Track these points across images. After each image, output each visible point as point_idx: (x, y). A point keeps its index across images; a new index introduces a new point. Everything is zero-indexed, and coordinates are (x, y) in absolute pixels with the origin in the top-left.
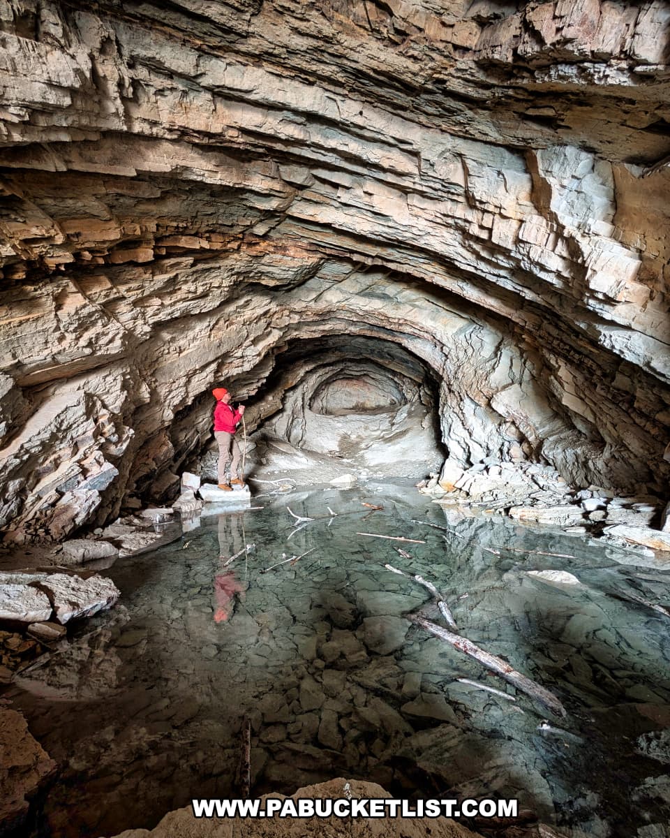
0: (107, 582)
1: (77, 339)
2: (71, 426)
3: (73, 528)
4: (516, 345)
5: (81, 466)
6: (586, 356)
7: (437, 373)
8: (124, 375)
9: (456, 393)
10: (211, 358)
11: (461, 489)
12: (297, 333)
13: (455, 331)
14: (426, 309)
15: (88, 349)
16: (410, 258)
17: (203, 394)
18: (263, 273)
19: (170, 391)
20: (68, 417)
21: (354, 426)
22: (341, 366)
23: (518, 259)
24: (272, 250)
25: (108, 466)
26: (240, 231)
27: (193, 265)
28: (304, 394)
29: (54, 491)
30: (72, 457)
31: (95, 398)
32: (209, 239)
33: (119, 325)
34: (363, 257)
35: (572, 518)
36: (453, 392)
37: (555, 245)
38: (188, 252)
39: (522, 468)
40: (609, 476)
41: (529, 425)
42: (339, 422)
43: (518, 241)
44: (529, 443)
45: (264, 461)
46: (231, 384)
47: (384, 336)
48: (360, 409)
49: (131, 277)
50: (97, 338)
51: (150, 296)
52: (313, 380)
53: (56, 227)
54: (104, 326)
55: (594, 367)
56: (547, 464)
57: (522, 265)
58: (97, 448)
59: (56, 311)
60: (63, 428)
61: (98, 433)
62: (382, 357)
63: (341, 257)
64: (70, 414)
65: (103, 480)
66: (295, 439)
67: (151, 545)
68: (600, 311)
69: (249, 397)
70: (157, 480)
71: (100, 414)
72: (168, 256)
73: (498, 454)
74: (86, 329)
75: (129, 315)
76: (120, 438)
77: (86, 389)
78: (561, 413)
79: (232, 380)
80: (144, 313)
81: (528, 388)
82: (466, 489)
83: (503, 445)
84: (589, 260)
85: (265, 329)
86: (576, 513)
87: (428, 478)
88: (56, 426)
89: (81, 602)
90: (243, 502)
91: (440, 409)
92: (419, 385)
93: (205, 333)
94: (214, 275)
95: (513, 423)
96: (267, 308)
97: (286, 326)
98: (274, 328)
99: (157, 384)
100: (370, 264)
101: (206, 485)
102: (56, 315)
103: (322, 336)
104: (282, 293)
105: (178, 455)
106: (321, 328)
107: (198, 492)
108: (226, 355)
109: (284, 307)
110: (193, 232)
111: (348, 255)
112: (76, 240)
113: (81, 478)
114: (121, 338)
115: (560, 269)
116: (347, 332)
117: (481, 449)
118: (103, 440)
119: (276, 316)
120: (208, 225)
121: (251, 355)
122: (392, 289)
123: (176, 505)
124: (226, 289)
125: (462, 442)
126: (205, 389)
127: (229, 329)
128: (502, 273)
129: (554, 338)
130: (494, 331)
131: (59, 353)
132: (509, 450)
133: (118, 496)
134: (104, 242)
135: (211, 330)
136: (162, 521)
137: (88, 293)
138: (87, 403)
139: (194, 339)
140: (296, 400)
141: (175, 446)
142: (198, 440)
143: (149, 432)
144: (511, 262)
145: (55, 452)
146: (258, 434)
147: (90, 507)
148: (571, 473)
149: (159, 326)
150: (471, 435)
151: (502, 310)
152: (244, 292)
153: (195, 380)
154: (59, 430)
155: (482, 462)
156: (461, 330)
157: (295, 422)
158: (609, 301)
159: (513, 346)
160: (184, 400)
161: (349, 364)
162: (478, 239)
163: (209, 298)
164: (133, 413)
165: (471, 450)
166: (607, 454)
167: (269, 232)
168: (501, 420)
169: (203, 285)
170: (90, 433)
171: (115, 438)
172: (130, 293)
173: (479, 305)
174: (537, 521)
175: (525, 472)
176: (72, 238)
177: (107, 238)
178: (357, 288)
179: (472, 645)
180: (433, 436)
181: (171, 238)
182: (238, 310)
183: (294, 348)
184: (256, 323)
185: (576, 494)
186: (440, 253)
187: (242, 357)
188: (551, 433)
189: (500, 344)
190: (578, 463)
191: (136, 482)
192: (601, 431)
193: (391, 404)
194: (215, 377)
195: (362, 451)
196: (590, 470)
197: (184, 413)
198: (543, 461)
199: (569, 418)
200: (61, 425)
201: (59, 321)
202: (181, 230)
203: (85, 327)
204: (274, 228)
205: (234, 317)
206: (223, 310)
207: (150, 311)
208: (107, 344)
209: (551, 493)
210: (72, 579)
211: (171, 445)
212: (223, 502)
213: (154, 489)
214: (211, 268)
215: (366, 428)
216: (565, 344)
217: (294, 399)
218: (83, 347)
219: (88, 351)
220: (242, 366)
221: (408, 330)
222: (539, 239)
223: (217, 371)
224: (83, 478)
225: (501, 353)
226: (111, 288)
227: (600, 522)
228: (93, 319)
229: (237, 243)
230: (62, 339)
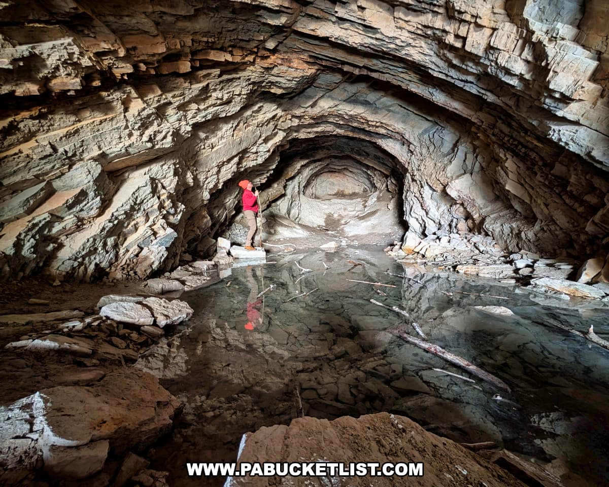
0: (184, 304)
1: (141, 135)
2: (143, 201)
3: (152, 271)
4: (471, 143)
5: (153, 230)
6: (532, 150)
7: (403, 166)
8: (175, 164)
9: (418, 182)
10: (234, 153)
11: (418, 253)
12: (297, 134)
13: (421, 131)
14: (398, 113)
15: (149, 143)
16: (391, 68)
17: (229, 180)
18: (273, 82)
19: (207, 178)
20: (140, 195)
21: (337, 208)
22: (327, 162)
23: (486, 65)
24: (280, 62)
25: (170, 230)
26: (255, 45)
27: (220, 76)
28: (299, 183)
29: (136, 247)
30: (146, 223)
31: (157, 181)
32: (231, 53)
33: (168, 124)
34: (352, 68)
35: (505, 273)
36: (416, 181)
37: (522, 49)
38: (216, 64)
39: (466, 238)
40: (536, 244)
41: (475, 206)
42: (325, 204)
43: (490, 48)
44: (473, 220)
45: (272, 231)
46: (249, 174)
47: (363, 137)
48: (341, 195)
49: (175, 86)
50: (155, 135)
51: (189, 102)
52: (307, 173)
53: (118, 41)
54: (159, 125)
55: (537, 159)
56: (487, 235)
57: (489, 70)
58: (161, 217)
59: (125, 113)
60: (138, 202)
61: (161, 207)
62: (360, 155)
63: (333, 68)
64: (141, 192)
65: (167, 240)
66: (294, 216)
67: (204, 284)
68: (554, 109)
69: (261, 184)
70: (201, 242)
71: (161, 193)
72: (201, 68)
73: (448, 228)
74: (147, 128)
75: (175, 117)
76: (176, 211)
77: (150, 174)
78: (502, 197)
79: (249, 171)
80: (185, 116)
81: (477, 177)
82: (422, 252)
83: (452, 221)
84: (552, 63)
85: (273, 130)
86: (508, 270)
87: (392, 245)
88: (133, 201)
89: (170, 315)
90: (261, 259)
91: (404, 195)
92: (387, 177)
93: (230, 132)
94: (235, 84)
95: (462, 204)
96: (274, 113)
97: (289, 128)
98: (280, 129)
99: (197, 172)
100: (357, 74)
101: (234, 246)
102: (125, 116)
103: (315, 137)
104: (286, 100)
105: (213, 225)
106: (315, 129)
107: (229, 251)
108: (245, 151)
109: (287, 112)
110: (219, 46)
111: (340, 66)
112: (133, 53)
113: (153, 238)
114: (171, 136)
115: (523, 73)
116: (335, 133)
117: (434, 225)
118: (165, 212)
119: (281, 120)
120: (230, 40)
121: (263, 151)
122: (372, 96)
123: (215, 259)
124: (245, 97)
125: (420, 219)
126: (230, 177)
127: (247, 130)
128: (470, 78)
129: (506, 135)
130: (453, 131)
131: (130, 146)
132: (457, 225)
133: (177, 252)
134: (154, 55)
135: (234, 131)
136: (208, 269)
137: (145, 99)
138: (152, 184)
139: (222, 137)
140: (294, 188)
141: (212, 219)
142: (226, 215)
143: (194, 208)
144: (479, 68)
145: (134, 220)
146: (267, 212)
147: (161, 258)
148: (506, 242)
149: (197, 127)
150: (427, 214)
151: (464, 112)
152: (257, 99)
153: (223, 169)
154: (135, 204)
155: (434, 234)
156: (426, 131)
157: (293, 204)
158: (565, 99)
159: (468, 143)
160: (216, 185)
161: (333, 160)
162: (452, 48)
163: (233, 103)
164: (183, 193)
165: (427, 225)
166: (537, 227)
167: (277, 46)
168: (452, 202)
169: (227, 93)
170: (156, 207)
171: (172, 211)
172: (175, 99)
173: (445, 108)
174: (477, 275)
175: (469, 241)
176: (130, 51)
177: (156, 52)
178: (345, 96)
179: (440, 349)
180: (396, 215)
181: (203, 51)
182: (253, 114)
183: (293, 146)
184: (267, 125)
185: (509, 257)
186: (417, 62)
187: (256, 153)
188: (492, 212)
189: (457, 142)
190: (512, 234)
191: (187, 243)
192: (535, 210)
193: (364, 191)
194: (238, 168)
195: (343, 226)
196: (522, 239)
197: (217, 194)
198: (483, 233)
199: (509, 200)
200: (136, 200)
201: (127, 121)
202: (210, 45)
203: (145, 126)
204: (281, 43)
205: (250, 120)
206: (243, 114)
207: (190, 114)
208: (162, 140)
209: (489, 256)
210: (162, 301)
211: (209, 218)
212: (247, 258)
213: (199, 249)
214: (234, 78)
215: (345, 209)
216: (515, 140)
217: (293, 186)
218: (146, 142)
219: (149, 145)
220: (256, 160)
221: (383, 131)
222: (508, 45)
223: (239, 163)
224: (154, 238)
225: (458, 149)
226: (161, 95)
227: (527, 276)
228: (151, 119)
229: (253, 57)
230: (130, 135)
